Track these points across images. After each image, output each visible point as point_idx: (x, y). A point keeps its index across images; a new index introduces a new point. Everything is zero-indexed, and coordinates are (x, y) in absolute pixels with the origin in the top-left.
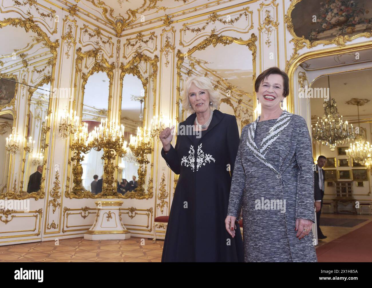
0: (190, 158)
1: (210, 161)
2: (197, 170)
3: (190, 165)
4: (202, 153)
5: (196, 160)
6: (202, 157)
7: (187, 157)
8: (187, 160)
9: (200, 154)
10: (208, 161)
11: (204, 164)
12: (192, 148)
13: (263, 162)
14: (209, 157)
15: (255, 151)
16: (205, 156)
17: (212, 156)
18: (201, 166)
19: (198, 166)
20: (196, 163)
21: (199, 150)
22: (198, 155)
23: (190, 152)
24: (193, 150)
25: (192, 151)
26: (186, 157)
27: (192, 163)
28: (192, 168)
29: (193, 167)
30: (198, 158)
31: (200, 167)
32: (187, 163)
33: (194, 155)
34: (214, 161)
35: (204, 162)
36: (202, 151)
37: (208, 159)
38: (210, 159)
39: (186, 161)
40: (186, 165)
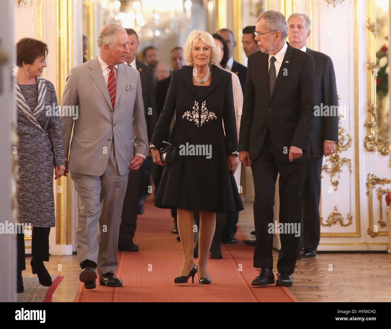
0: (194, 113)
1: (212, 118)
2: (201, 126)
3: (194, 120)
4: (205, 111)
5: (200, 116)
6: (206, 114)
7: (191, 112)
8: (190, 115)
9: (204, 111)
10: (210, 118)
11: (207, 120)
12: (196, 104)
13: (35, 123)
14: (212, 114)
15: (29, 115)
16: (209, 113)
17: (215, 114)
18: (204, 121)
19: (202, 122)
20: (200, 119)
21: (203, 107)
22: (202, 112)
23: (194, 108)
24: (198, 107)
25: (196, 107)
26: (189, 112)
27: (196, 118)
28: (196, 123)
29: (198, 122)
30: (202, 114)
31: (204, 123)
32: (190, 117)
33: (197, 111)
34: (216, 119)
35: (207, 119)
36: (206, 109)
37: (211, 116)
38: (213, 116)
39: (188, 115)
40: (189, 120)
